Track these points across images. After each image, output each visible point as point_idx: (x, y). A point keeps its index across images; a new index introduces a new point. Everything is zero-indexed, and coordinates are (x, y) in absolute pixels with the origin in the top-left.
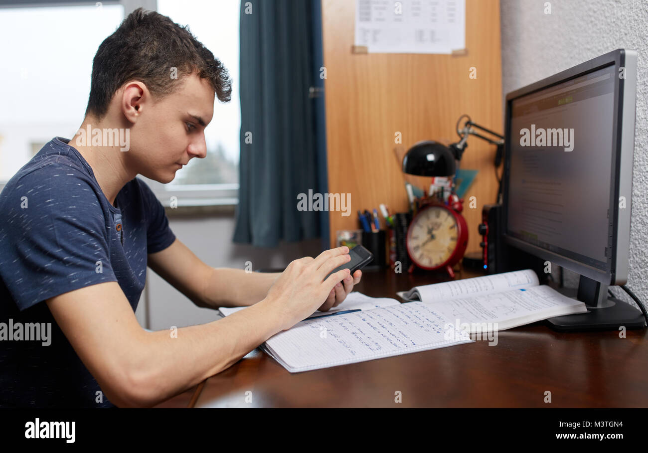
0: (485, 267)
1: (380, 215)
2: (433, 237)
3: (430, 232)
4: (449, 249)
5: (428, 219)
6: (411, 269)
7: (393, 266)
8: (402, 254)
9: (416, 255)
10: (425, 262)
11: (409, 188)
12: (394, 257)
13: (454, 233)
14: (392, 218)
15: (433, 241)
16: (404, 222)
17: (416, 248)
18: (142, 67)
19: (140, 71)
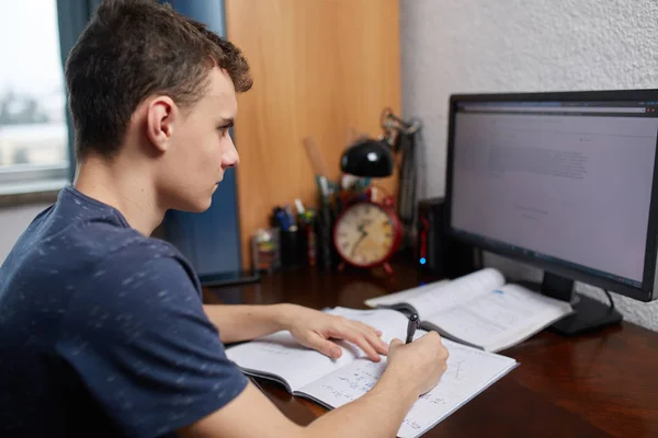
0: (423, 261)
1: (295, 209)
2: (365, 234)
3: (360, 228)
4: (385, 246)
5: (356, 214)
6: (341, 267)
7: (313, 263)
8: (327, 251)
9: (346, 253)
10: (358, 260)
11: (324, 181)
12: (312, 253)
13: (389, 230)
14: (310, 214)
15: (366, 239)
16: (327, 219)
17: (346, 245)
18: (158, 75)
19: (157, 81)
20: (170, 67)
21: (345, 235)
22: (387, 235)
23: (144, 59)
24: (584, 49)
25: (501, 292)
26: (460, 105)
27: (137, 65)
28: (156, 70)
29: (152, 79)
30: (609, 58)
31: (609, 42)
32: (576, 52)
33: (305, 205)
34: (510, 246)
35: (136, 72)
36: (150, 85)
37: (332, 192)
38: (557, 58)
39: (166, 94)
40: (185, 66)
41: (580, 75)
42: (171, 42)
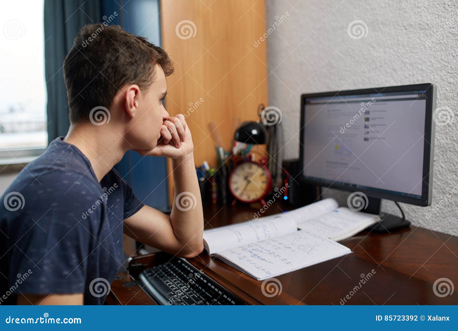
0: (286, 198)
2: (249, 182)
3: (246, 178)
4: (262, 189)
5: (243, 169)
6: (234, 203)
7: (215, 202)
8: (224, 193)
9: (237, 194)
10: (244, 198)
11: (221, 150)
12: (214, 196)
13: (264, 179)
14: (213, 170)
15: (250, 185)
16: (225, 173)
17: (237, 189)
18: (128, 73)
19: (128, 76)
20: (134, 67)
21: (236, 183)
22: (263, 182)
23: (119, 64)
24: (381, 67)
25: (337, 211)
26: (307, 100)
27: (115, 69)
28: (127, 70)
29: (124, 75)
30: (395, 70)
31: (395, 62)
32: (376, 68)
33: (210, 165)
34: (342, 183)
35: (115, 72)
36: (124, 79)
37: (226, 156)
38: (364, 72)
39: (134, 84)
40: (142, 66)
41: (378, 82)
42: (134, 52)
